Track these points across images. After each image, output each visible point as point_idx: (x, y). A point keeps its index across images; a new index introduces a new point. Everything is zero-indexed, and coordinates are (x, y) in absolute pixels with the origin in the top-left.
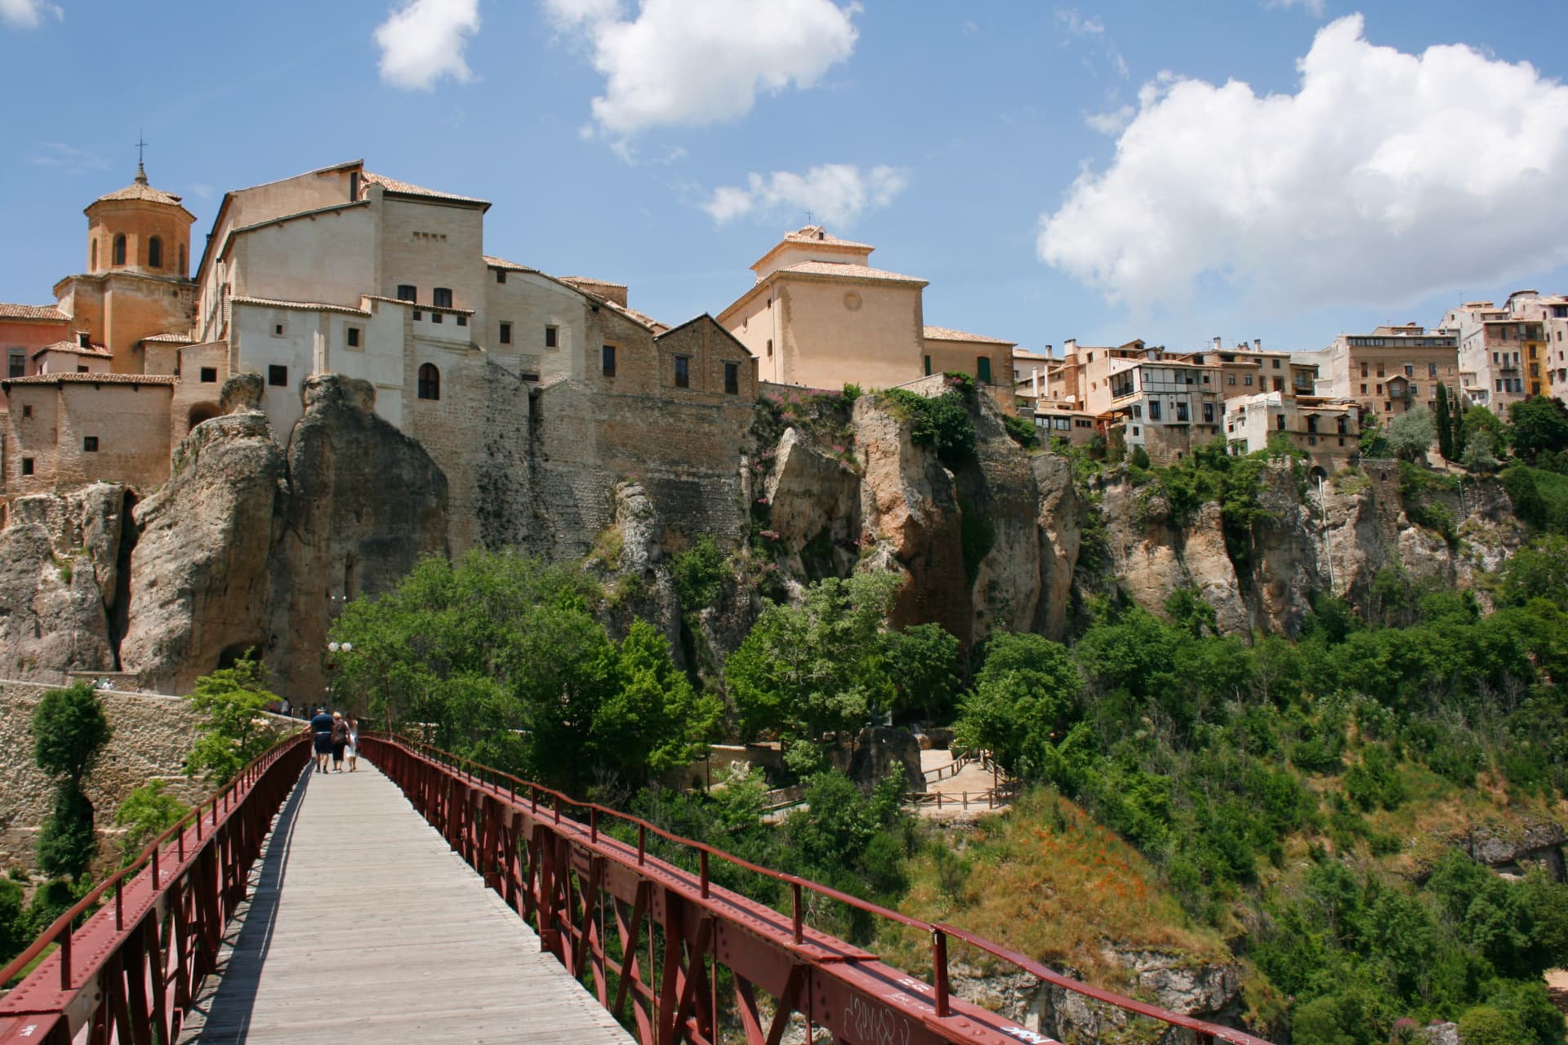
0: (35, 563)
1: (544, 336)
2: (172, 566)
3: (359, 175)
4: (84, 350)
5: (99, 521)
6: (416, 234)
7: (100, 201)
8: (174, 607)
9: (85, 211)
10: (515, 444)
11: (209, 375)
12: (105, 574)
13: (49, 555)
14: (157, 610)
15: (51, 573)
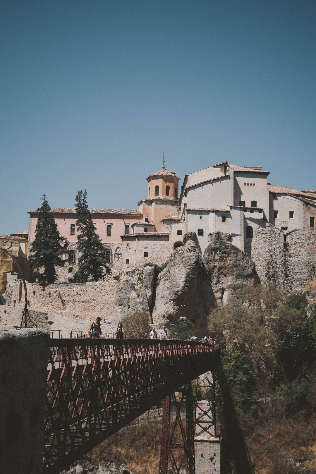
0: (129, 291)
1: (289, 215)
2: (168, 292)
3: (227, 166)
4: (146, 223)
5: (147, 278)
6: (245, 184)
7: (151, 176)
8: (168, 305)
9: (147, 179)
10: (279, 252)
11: (180, 232)
12: (149, 293)
13: (134, 288)
14: (163, 305)
15: (133, 294)
